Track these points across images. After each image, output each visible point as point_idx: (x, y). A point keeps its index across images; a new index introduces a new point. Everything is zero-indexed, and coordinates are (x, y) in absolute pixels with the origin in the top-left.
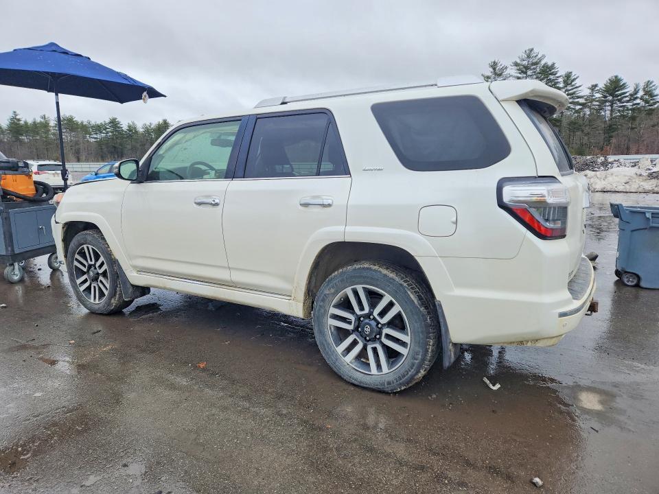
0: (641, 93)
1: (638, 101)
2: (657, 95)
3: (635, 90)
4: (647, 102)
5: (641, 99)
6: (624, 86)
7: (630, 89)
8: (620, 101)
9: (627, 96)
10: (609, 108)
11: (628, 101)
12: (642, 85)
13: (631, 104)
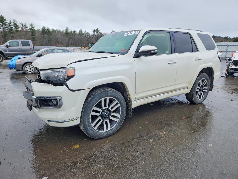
0: (12, 24)
1: (12, 26)
2: (18, 25)
3: (10, 22)
4: (15, 27)
5: (13, 26)
6: (5, 20)
7: (8, 22)
8: (5, 25)
9: (8, 24)
10: (2, 28)
11: (8, 26)
12: (12, 21)
13: (10, 27)
